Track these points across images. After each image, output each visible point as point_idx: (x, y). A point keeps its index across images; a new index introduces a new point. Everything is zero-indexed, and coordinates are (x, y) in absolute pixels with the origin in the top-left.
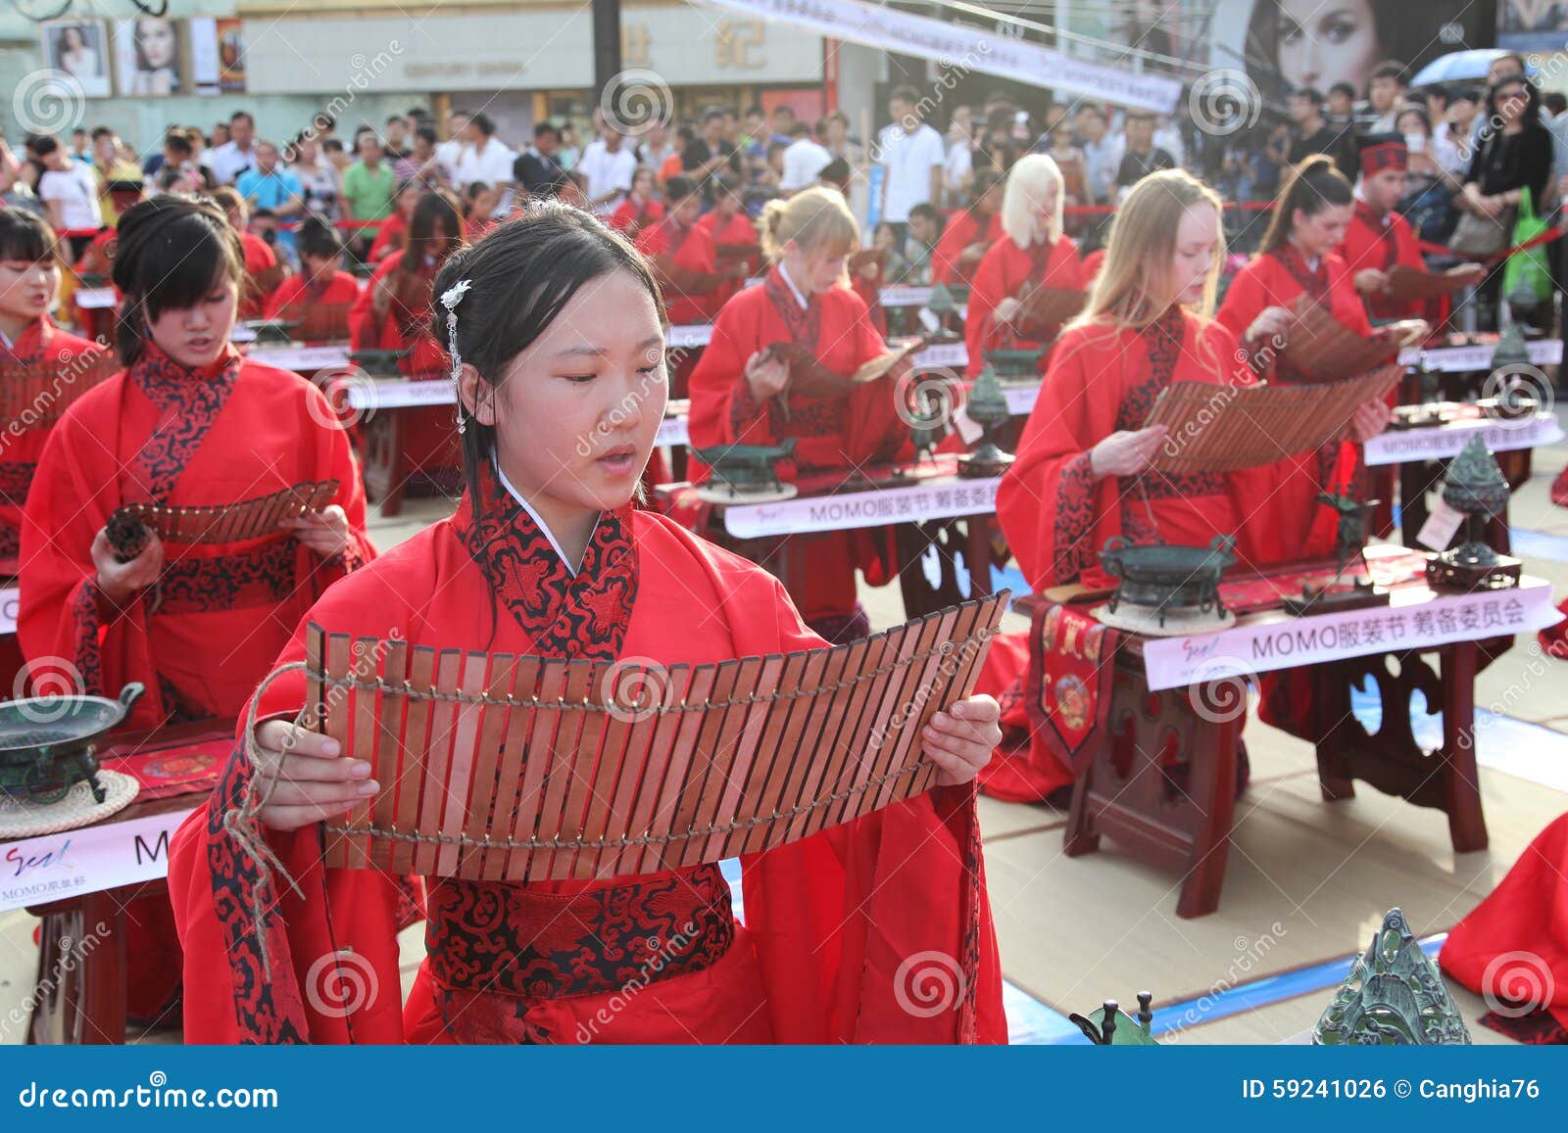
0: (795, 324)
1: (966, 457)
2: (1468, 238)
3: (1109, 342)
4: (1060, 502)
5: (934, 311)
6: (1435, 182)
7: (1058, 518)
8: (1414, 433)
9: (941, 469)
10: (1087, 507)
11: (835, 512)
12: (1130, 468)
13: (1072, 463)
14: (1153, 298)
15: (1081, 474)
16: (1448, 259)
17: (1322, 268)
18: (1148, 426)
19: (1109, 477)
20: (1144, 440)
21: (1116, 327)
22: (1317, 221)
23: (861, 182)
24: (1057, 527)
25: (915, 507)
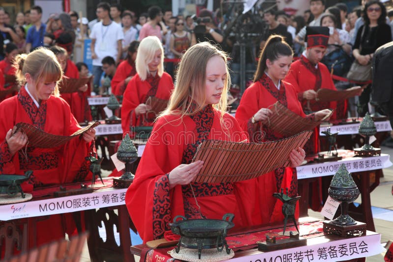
0: (33, 115)
1: (118, 178)
2: (355, 74)
3: (178, 122)
4: (155, 199)
5: (110, 108)
6: (339, 48)
7: (154, 206)
8: (326, 164)
9: (106, 184)
10: (168, 200)
11: (52, 207)
12: (187, 181)
13: (160, 180)
14: (197, 101)
15: (164, 184)
16: (346, 83)
17: (282, 87)
18: (194, 161)
19: (177, 186)
20: (192, 168)
21: (181, 115)
22: (276, 63)
23: (80, 46)
24: (154, 211)
25: (92, 203)
